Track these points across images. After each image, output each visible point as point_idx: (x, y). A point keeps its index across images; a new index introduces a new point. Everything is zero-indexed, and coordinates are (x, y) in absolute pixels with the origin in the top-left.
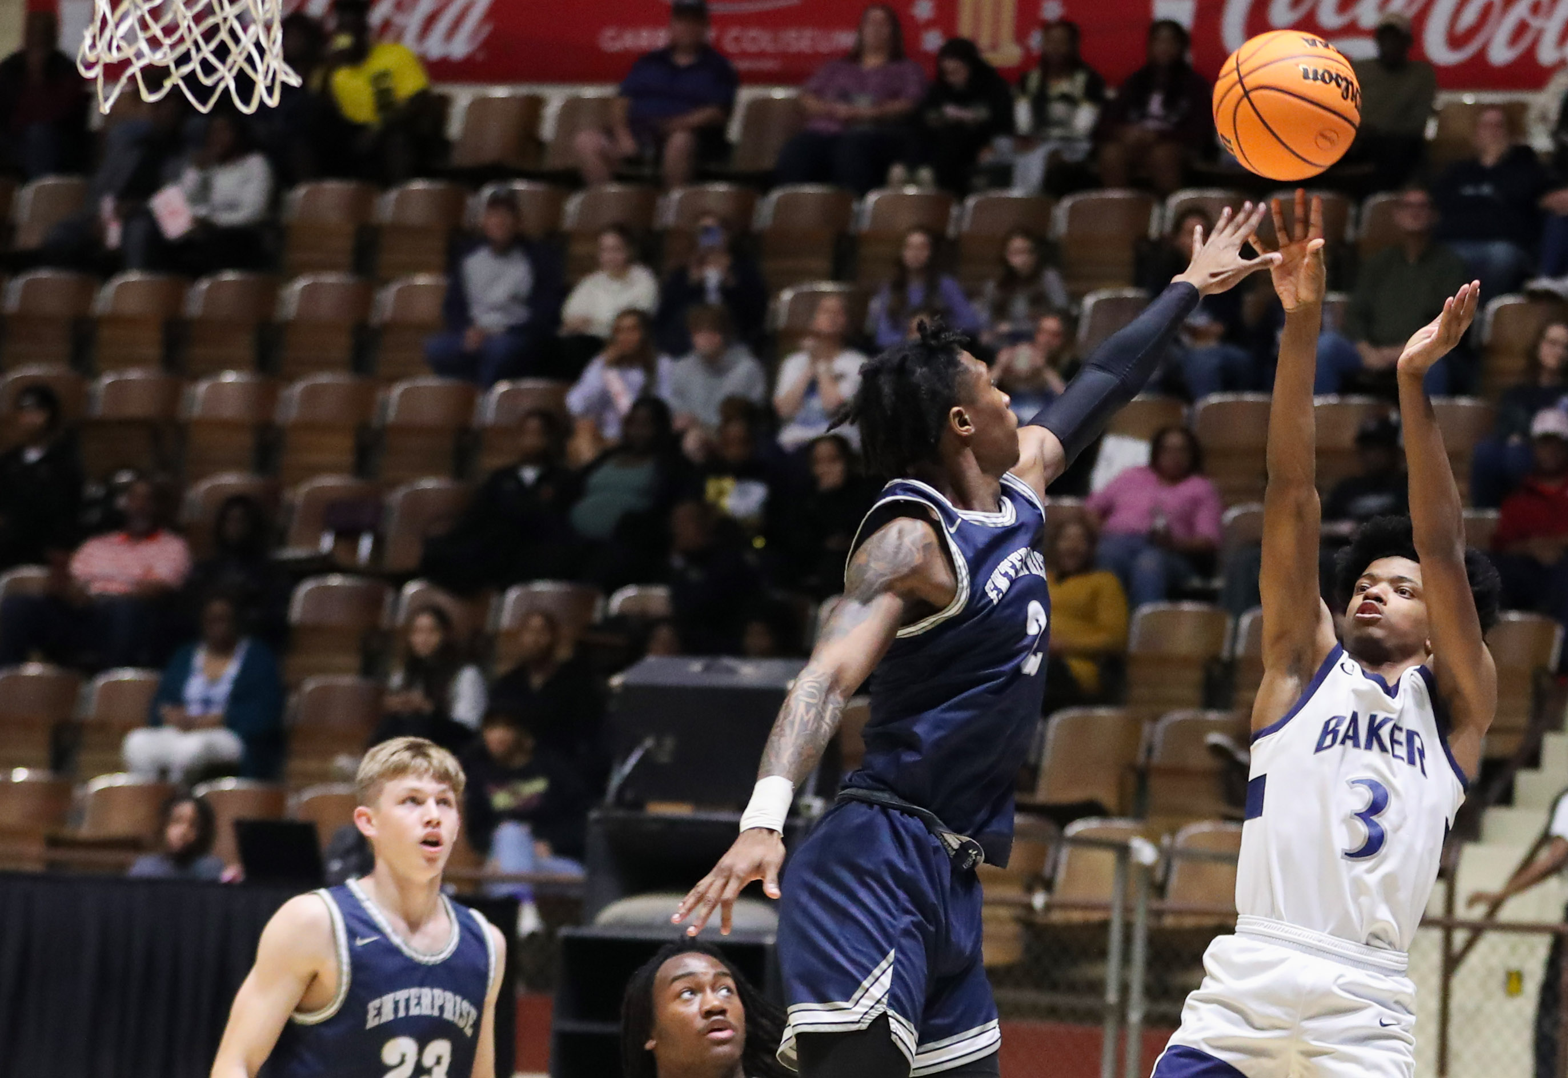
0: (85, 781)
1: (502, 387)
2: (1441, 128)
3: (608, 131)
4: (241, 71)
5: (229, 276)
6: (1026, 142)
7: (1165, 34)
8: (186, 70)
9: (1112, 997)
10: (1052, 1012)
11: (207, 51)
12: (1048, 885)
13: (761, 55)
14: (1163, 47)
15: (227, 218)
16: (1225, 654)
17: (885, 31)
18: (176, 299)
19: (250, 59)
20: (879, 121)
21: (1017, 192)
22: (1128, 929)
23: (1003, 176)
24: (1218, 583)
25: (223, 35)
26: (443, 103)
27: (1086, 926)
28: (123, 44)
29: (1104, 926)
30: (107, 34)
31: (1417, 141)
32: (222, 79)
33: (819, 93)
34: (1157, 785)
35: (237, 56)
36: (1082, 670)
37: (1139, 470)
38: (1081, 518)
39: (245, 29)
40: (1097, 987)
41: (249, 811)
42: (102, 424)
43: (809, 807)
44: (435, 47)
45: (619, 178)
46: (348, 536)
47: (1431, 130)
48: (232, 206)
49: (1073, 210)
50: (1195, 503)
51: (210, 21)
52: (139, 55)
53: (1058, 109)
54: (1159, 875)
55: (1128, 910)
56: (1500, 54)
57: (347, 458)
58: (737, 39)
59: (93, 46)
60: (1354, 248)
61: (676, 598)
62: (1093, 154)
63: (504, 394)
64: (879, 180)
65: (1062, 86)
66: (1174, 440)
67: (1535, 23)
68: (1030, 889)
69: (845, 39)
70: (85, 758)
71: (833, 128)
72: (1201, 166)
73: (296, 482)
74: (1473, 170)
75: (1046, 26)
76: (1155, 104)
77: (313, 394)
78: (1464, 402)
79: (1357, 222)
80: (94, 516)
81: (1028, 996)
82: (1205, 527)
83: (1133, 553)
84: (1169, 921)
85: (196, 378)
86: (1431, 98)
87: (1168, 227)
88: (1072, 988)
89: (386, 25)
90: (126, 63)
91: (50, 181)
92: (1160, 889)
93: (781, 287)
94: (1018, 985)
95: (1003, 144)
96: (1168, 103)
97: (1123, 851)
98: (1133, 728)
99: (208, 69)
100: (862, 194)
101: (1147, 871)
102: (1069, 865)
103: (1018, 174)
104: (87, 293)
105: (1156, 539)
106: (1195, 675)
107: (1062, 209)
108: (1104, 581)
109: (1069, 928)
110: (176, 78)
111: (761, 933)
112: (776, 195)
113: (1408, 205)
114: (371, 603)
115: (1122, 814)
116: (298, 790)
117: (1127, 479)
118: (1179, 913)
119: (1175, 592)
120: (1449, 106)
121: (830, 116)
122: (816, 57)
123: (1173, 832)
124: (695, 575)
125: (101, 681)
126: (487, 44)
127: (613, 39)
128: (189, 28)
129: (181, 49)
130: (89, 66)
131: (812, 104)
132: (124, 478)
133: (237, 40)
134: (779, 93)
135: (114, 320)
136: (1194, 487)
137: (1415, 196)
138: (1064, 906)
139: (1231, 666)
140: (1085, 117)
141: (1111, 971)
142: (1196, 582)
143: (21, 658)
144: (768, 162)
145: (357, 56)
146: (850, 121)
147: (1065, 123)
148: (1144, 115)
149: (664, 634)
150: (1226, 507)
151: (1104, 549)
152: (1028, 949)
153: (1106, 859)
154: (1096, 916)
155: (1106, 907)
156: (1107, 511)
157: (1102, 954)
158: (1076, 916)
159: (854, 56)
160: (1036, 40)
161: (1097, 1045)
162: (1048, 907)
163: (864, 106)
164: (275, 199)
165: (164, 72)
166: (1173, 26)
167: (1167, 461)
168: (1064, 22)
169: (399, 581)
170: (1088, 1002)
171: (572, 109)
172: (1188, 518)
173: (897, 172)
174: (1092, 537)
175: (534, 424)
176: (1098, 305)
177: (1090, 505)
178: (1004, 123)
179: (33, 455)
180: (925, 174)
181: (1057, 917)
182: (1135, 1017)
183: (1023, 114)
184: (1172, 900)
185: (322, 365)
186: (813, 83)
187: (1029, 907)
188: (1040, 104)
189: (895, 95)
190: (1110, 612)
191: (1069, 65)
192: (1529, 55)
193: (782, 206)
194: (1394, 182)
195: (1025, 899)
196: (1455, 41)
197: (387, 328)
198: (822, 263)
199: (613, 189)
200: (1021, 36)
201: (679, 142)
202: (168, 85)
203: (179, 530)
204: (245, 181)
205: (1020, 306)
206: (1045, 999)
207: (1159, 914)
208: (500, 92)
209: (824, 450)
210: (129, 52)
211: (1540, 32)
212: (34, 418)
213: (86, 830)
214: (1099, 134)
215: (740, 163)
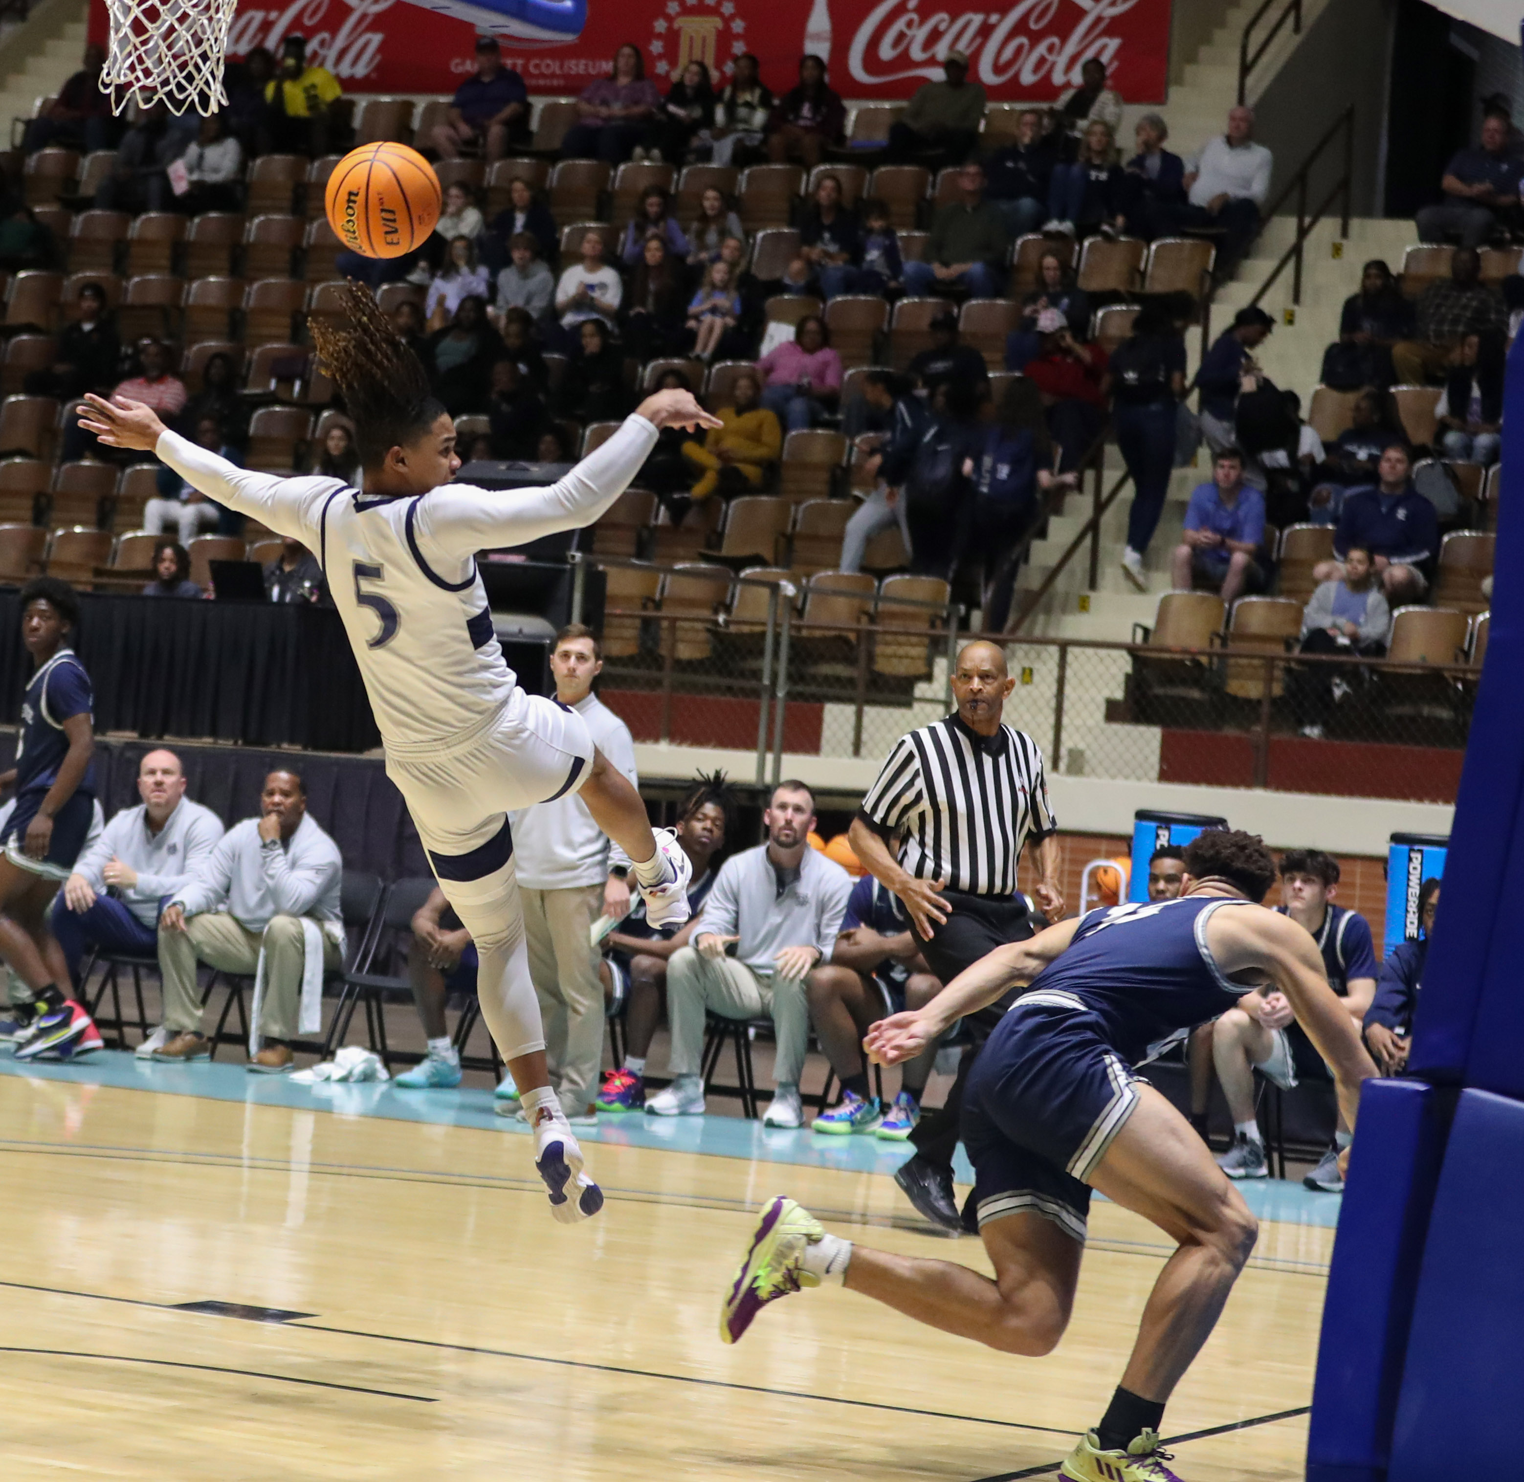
0: (119, 535)
1: (385, 287)
2: (988, 125)
3: (453, 126)
4: (201, 90)
5: (213, 215)
6: (721, 134)
7: (810, 63)
8: (167, 89)
9: (766, 682)
10: (730, 689)
11: (180, 77)
12: (728, 609)
13: (553, 76)
14: (809, 72)
15: (212, 178)
16: (844, 462)
17: (632, 61)
18: (181, 228)
19: (207, 83)
20: (626, 118)
21: (714, 165)
22: (777, 637)
23: (706, 154)
24: (840, 417)
25: (191, 68)
26: (350, 105)
27: (752, 635)
28: (128, 72)
29: (763, 634)
30: (117, 66)
31: (973, 135)
32: (190, 95)
33: (589, 101)
34: (798, 545)
35: (199, 81)
36: (751, 472)
37: (791, 343)
38: (752, 376)
39: (204, 63)
40: (757, 674)
41: (221, 555)
42: (132, 307)
43: (573, 557)
44: (345, 70)
45: (462, 154)
46: (286, 380)
47: (982, 127)
48: (216, 170)
49: (750, 177)
50: (826, 365)
51: (183, 58)
52: (138, 79)
53: (742, 112)
54: (799, 604)
55: (776, 625)
56: (1028, 78)
57: (287, 332)
58: (537, 66)
59: (108, 74)
60: (932, 202)
61: (493, 422)
62: (764, 142)
63: (385, 291)
64: (627, 156)
65: (748, 97)
66: (812, 326)
67: (1050, 58)
68: (716, 612)
69: (607, 66)
70: (119, 519)
71: (599, 123)
72: (833, 148)
73: (253, 346)
74: (1013, 153)
75: (736, 59)
76: (806, 110)
77: (266, 288)
78: (1001, 302)
79: (934, 186)
80: (127, 366)
81: (713, 680)
82: (831, 380)
83: (788, 399)
84: (805, 633)
85: (191, 279)
86: (983, 106)
87: (811, 188)
88: (742, 674)
89: (315, 54)
90: (130, 85)
91: (100, 153)
92: (800, 613)
93: (564, 224)
94: (707, 672)
95: (705, 134)
96: (815, 110)
97: (775, 588)
98: (784, 509)
99: (181, 88)
100: (615, 167)
101: (790, 600)
102: (741, 595)
103: (716, 154)
104: (125, 225)
105: (801, 391)
106: (824, 476)
107: (743, 178)
108: (766, 416)
109: (741, 635)
110: (161, 94)
111: (542, 637)
112: (560, 165)
113: (968, 174)
114: (301, 424)
115: (776, 564)
116: (252, 542)
117: (781, 350)
118: (809, 627)
119: (814, 422)
120: (992, 111)
121: (596, 116)
122: (588, 77)
123: (809, 576)
124: (505, 407)
125: (129, 471)
126: (378, 68)
127: (457, 65)
128: (169, 63)
129: (164, 77)
130: (106, 86)
131: (585, 107)
132: (146, 342)
133: (199, 70)
134: (563, 101)
135: (141, 241)
136: (826, 355)
137: (972, 169)
138: (738, 623)
139: (848, 470)
140: (759, 117)
141: (766, 663)
142: (826, 416)
143: (81, 457)
144: (556, 144)
145: (296, 74)
146: (609, 119)
147: (746, 121)
148: (798, 116)
149: (480, 446)
150: (846, 368)
151: (766, 393)
152: (714, 649)
153: (764, 593)
154: (758, 629)
155: (764, 624)
156: (769, 370)
157: (761, 653)
158: (746, 629)
159: (612, 77)
160: (729, 68)
161: (757, 711)
162: (727, 623)
163: (617, 109)
164: (243, 166)
165: (154, 90)
166: (817, 59)
167: (807, 340)
168: (747, 56)
169: (318, 410)
170: (753, 683)
171: (432, 109)
172: (821, 375)
173: (638, 151)
174: (756, 386)
175: (406, 309)
176: (764, 237)
177: (758, 366)
178: (708, 120)
179: (87, 327)
180: (656, 152)
181: (733, 629)
182: (780, 694)
183: (720, 114)
184: (807, 620)
185: (273, 272)
186: (586, 95)
187: (716, 623)
188: (731, 109)
189: (637, 103)
190: (771, 434)
191: (752, 82)
192: (1047, 78)
193: (563, 174)
194: (958, 160)
195: (713, 617)
196: (998, 69)
197: (314, 248)
198: (591, 211)
199: (457, 161)
200: (719, 65)
201: (496, 131)
202: (156, 98)
203: (178, 375)
204: (224, 155)
205: (712, 237)
206: (725, 681)
207: (799, 628)
208: (386, 99)
209: (589, 329)
210: (131, 77)
211: (1053, 64)
212: (89, 304)
213: (118, 566)
214: (767, 128)
215: (539, 144)
